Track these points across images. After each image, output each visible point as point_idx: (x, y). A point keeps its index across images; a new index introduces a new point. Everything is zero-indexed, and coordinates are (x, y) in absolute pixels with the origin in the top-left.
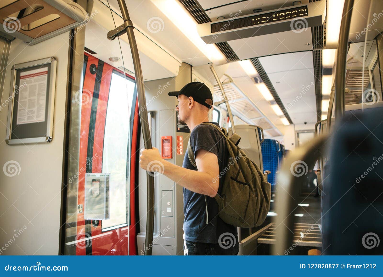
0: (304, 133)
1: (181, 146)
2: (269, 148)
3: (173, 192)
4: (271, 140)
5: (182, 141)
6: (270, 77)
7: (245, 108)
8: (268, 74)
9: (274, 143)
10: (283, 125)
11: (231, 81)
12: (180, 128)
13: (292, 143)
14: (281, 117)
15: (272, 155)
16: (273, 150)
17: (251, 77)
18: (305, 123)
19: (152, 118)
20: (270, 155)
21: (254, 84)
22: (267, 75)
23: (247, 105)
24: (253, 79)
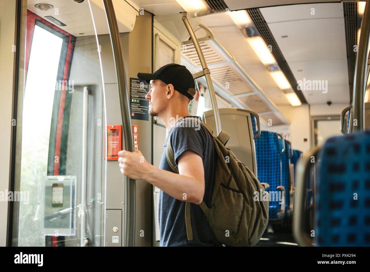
0: (327, 120)
1: (136, 140)
2: (266, 146)
3: (122, 211)
4: (269, 132)
5: (137, 133)
6: (273, 28)
7: (226, 76)
8: (269, 23)
9: (274, 138)
10: (290, 105)
11: (210, 36)
12: (135, 114)
13: (305, 137)
14: (285, 91)
15: (270, 159)
16: (272, 149)
17: (241, 28)
18: (329, 103)
19: (90, 96)
20: (267, 159)
21: (244, 38)
22: (267, 25)
23: (228, 71)
24: (245, 31)
